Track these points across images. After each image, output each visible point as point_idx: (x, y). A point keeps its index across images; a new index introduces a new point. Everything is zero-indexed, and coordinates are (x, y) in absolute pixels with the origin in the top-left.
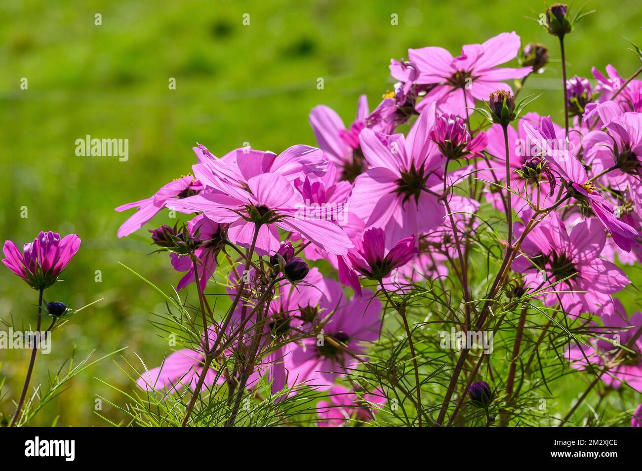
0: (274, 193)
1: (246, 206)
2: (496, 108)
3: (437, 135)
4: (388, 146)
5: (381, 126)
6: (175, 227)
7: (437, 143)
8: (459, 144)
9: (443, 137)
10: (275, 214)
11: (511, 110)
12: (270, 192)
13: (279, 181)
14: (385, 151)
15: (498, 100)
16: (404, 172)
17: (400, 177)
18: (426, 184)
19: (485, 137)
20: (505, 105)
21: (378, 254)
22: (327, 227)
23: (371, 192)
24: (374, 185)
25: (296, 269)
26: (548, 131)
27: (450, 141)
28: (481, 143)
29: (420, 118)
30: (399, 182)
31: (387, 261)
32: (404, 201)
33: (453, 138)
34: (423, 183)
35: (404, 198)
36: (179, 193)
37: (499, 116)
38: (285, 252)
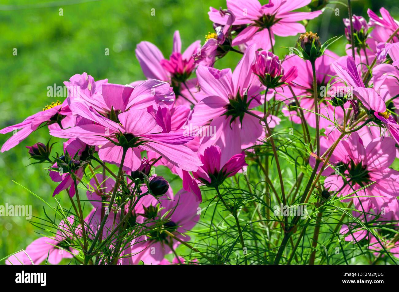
0: (139, 124)
1: (116, 133)
2: (306, 48)
3: (257, 68)
4: (220, 79)
5: (206, 61)
6: (48, 145)
7: (257, 75)
8: (276, 77)
9: (262, 70)
10: (139, 140)
11: (318, 49)
12: (136, 124)
13: (144, 116)
14: (217, 83)
15: (308, 41)
16: (232, 99)
17: (228, 102)
18: (249, 108)
19: (296, 69)
20: (313, 46)
21: (215, 167)
22: (181, 150)
23: (205, 115)
24: (209, 110)
25: (159, 187)
26: (352, 68)
27: (269, 74)
28: (293, 75)
29: (245, 56)
30: (227, 107)
31: (223, 171)
32: (231, 122)
33: (271, 72)
34: (246, 107)
35: (232, 119)
36: (50, 117)
37: (309, 54)
38: (143, 168)
